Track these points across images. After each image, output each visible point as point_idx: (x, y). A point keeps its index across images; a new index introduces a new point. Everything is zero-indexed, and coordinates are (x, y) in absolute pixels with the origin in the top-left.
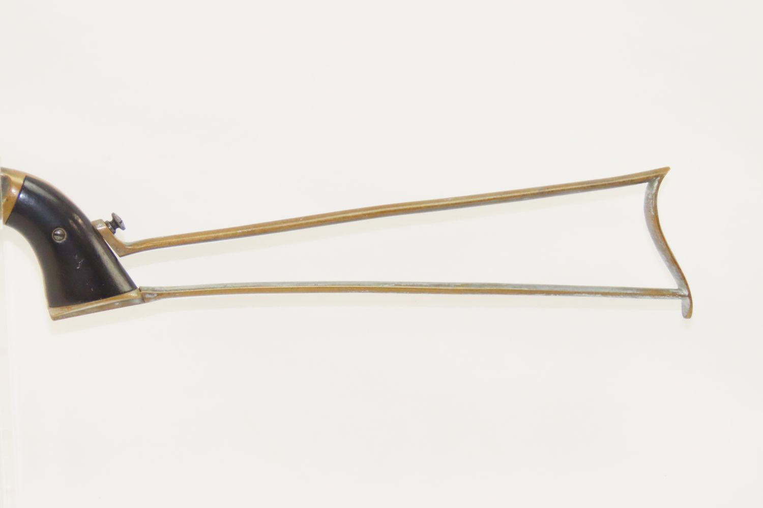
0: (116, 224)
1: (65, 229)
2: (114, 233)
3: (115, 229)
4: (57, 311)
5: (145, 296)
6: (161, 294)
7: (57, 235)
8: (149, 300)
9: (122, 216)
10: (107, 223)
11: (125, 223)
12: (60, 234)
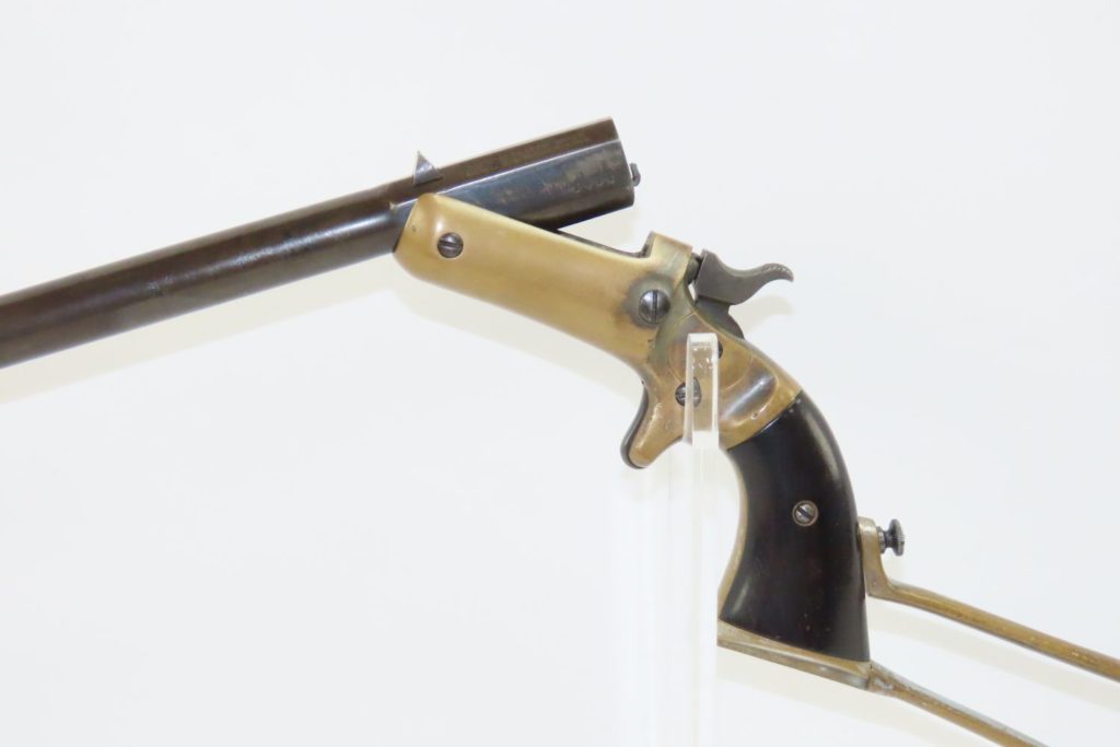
0: (893, 539)
1: (819, 510)
2: (883, 552)
3: (887, 546)
4: (734, 632)
5: (878, 681)
6: (899, 689)
7: (802, 511)
8: (877, 689)
9: (908, 535)
10: (879, 529)
11: (906, 547)
12: (805, 513)
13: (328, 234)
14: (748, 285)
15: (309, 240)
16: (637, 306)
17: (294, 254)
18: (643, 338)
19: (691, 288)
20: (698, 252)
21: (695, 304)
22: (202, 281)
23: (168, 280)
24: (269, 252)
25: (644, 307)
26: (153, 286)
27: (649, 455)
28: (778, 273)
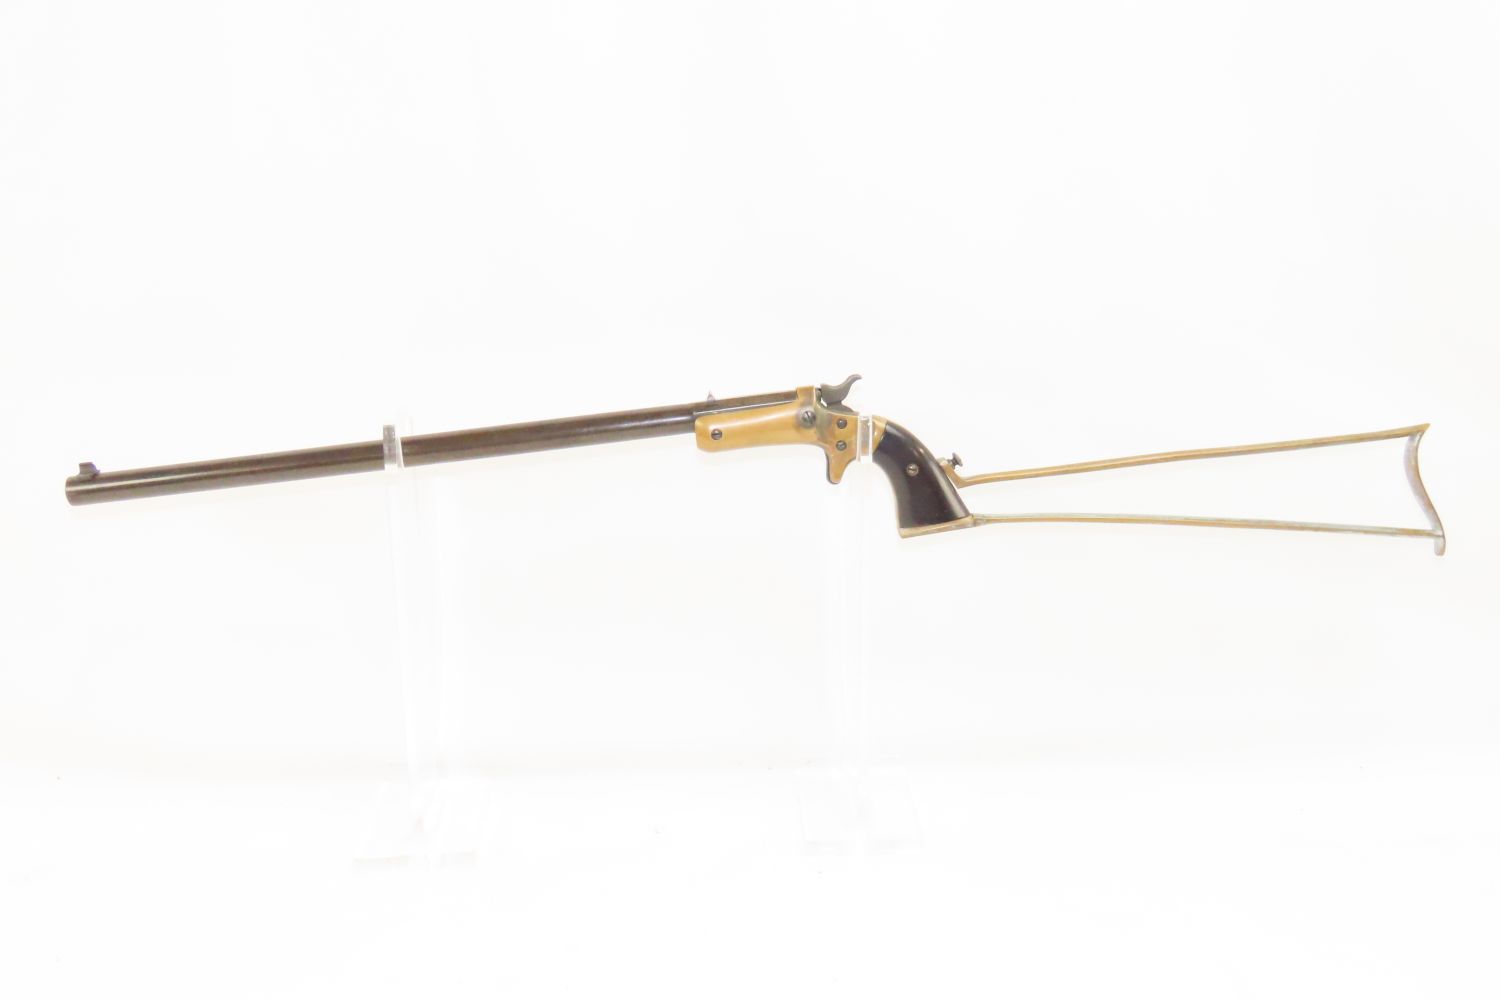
0: (955, 461)
1: (917, 465)
2: (954, 468)
3: (955, 465)
4: (906, 531)
5: (977, 521)
6: (988, 520)
7: (910, 469)
8: (979, 524)
9: (961, 456)
10: (948, 461)
11: (963, 461)
12: (913, 469)
13: (664, 420)
14: (844, 390)
15: (655, 421)
16: (802, 421)
17: (649, 426)
18: (812, 433)
19: (822, 401)
20: (819, 387)
21: (827, 408)
22: (606, 431)
23: (592, 429)
24: (637, 424)
25: (804, 419)
26: (585, 430)
27: (839, 477)
28: (855, 378)
